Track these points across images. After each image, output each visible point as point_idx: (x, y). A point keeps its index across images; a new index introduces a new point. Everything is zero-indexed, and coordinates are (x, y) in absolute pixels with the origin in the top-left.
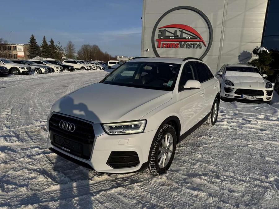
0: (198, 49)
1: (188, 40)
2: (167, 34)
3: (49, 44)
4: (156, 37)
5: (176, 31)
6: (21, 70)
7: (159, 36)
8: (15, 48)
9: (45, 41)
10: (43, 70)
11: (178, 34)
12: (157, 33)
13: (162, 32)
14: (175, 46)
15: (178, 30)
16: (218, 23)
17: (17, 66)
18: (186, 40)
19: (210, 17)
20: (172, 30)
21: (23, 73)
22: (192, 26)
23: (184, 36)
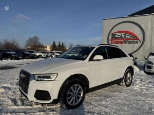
0: (136, 44)
1: (129, 39)
2: (116, 36)
3: (61, 45)
4: (110, 38)
5: (121, 35)
6: (43, 56)
7: (112, 38)
8: (46, 47)
9: (59, 44)
10: (54, 56)
11: (123, 36)
12: (111, 36)
13: (114, 35)
14: (122, 43)
15: (123, 34)
16: (148, 28)
17: (42, 54)
18: (128, 39)
19: (143, 26)
20: (120, 34)
21: (44, 58)
22: (132, 31)
23: (127, 37)
